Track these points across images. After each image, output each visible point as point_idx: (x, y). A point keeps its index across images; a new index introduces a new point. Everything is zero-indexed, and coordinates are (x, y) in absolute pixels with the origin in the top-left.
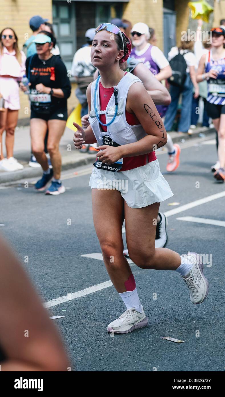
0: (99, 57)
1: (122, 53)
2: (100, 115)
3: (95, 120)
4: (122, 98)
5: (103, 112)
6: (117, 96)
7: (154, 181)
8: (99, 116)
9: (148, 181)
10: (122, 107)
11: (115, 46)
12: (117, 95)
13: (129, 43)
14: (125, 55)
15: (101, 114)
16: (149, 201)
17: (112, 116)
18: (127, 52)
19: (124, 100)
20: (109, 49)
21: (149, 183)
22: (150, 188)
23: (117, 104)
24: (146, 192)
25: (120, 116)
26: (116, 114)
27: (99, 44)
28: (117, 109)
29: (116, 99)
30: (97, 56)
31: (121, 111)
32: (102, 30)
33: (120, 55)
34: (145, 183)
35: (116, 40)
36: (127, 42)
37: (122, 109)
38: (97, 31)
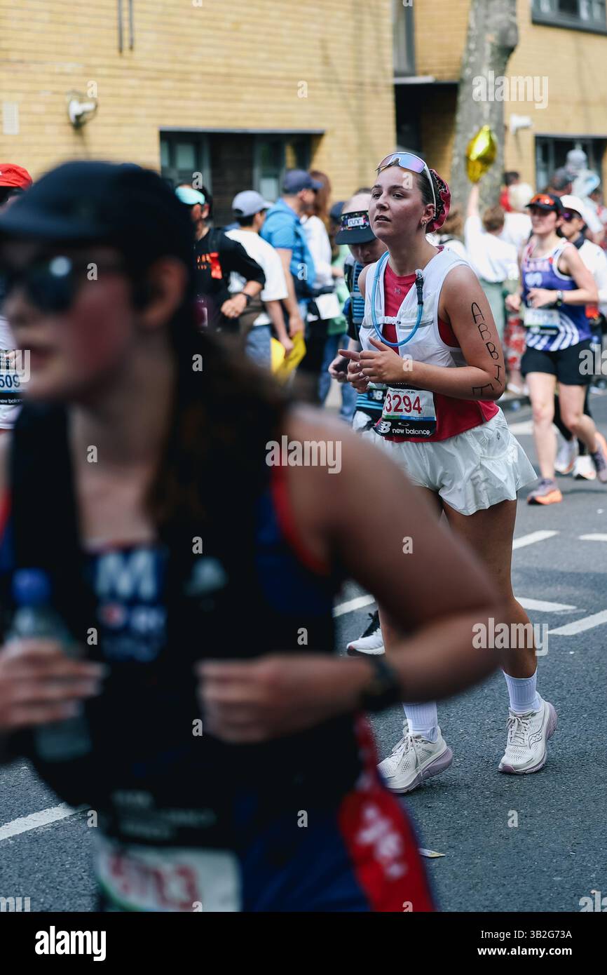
0: (387, 219)
1: (431, 210)
2: (385, 325)
3: (373, 333)
4: (433, 292)
5: (390, 320)
6: (422, 288)
7: (501, 456)
8: (381, 326)
9: (489, 459)
10: (430, 309)
11: (416, 197)
12: (422, 285)
13: (446, 191)
14: (438, 214)
15: (385, 322)
16: (492, 498)
17: (410, 327)
18: (442, 208)
19: (435, 296)
20: (406, 203)
21: (491, 461)
22: (494, 471)
23: (421, 303)
24: (486, 480)
25: (428, 327)
26: (420, 325)
27: (385, 193)
28: (421, 313)
29: (420, 294)
30: (382, 216)
31: (428, 318)
32: (390, 166)
33: (428, 213)
34: (485, 463)
35: (418, 184)
36: (440, 188)
37: (431, 314)
38: (381, 169)
